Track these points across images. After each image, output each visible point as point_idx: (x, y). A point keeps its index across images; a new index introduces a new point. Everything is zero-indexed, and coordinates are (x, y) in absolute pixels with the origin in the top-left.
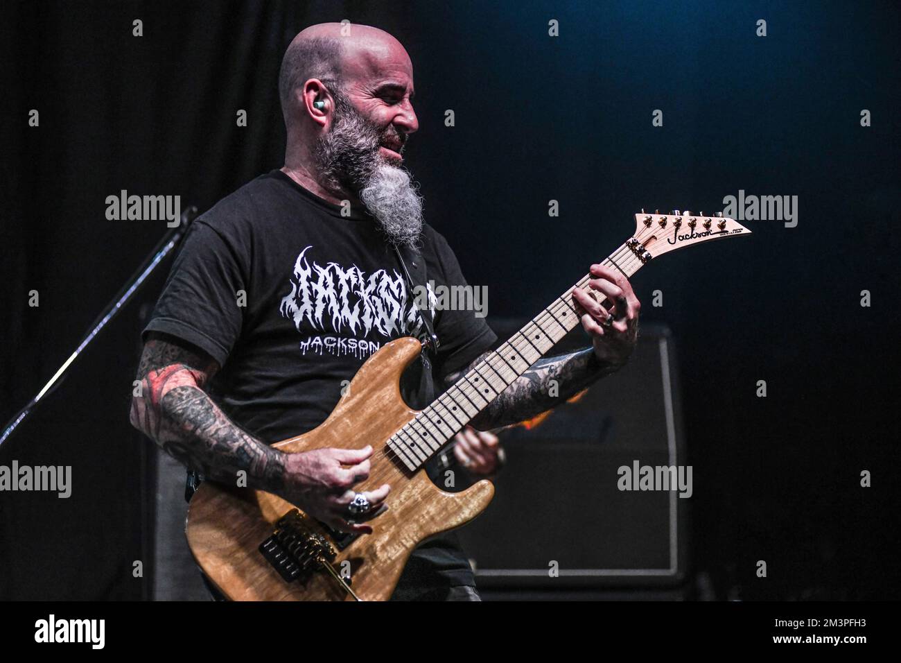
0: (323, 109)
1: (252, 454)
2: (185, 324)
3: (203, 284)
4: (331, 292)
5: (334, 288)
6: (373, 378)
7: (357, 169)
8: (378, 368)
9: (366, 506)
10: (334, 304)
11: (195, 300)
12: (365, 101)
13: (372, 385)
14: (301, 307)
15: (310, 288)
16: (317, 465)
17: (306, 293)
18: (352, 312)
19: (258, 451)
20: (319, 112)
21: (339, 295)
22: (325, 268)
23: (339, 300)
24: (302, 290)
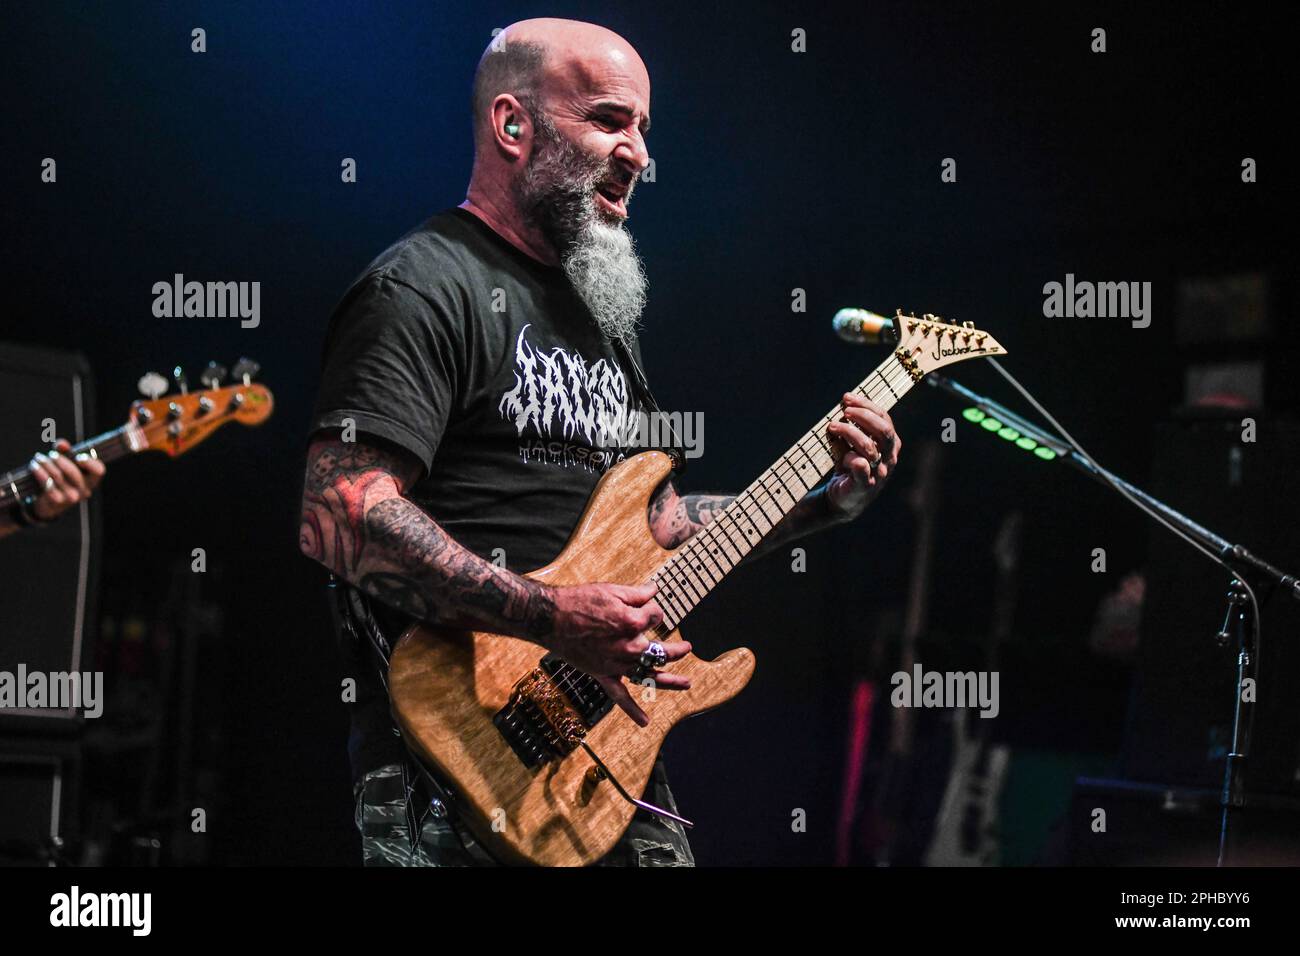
0: (516, 136)
1: (506, 590)
2: (398, 423)
3: (416, 371)
4: (560, 389)
5: (564, 383)
6: (619, 501)
7: (562, 220)
8: (626, 490)
9: (663, 657)
10: (565, 406)
11: (408, 392)
12: (575, 124)
13: (619, 511)
14: (527, 407)
15: (537, 383)
16: (600, 602)
17: (533, 390)
18: (587, 414)
19: (514, 584)
20: (511, 138)
21: (570, 391)
22: (550, 356)
23: (571, 399)
24: (528, 385)
